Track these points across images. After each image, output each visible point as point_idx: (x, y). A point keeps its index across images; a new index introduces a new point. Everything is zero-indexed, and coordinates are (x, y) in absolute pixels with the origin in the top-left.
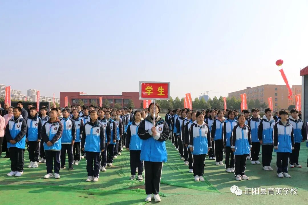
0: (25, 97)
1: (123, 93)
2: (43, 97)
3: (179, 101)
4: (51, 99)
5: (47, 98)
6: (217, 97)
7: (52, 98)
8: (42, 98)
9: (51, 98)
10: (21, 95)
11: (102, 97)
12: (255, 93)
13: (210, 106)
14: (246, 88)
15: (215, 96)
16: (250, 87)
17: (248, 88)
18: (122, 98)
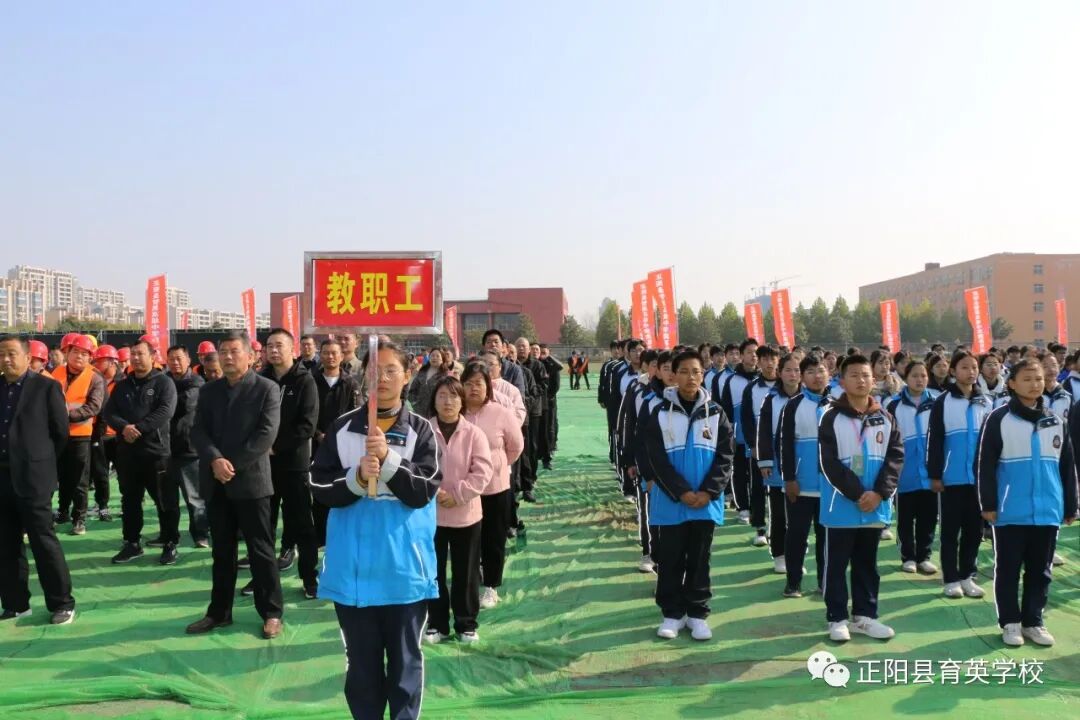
0: (139, 313)
1: (492, 292)
2: (201, 313)
3: (692, 317)
4: (227, 320)
5: (216, 314)
6: (824, 299)
7: (233, 316)
8: (200, 315)
9: (227, 315)
10: (127, 309)
11: (455, 307)
12: (959, 283)
13: (804, 333)
14: (923, 269)
15: (819, 298)
16: (937, 265)
17: (931, 267)
18: (489, 311)
